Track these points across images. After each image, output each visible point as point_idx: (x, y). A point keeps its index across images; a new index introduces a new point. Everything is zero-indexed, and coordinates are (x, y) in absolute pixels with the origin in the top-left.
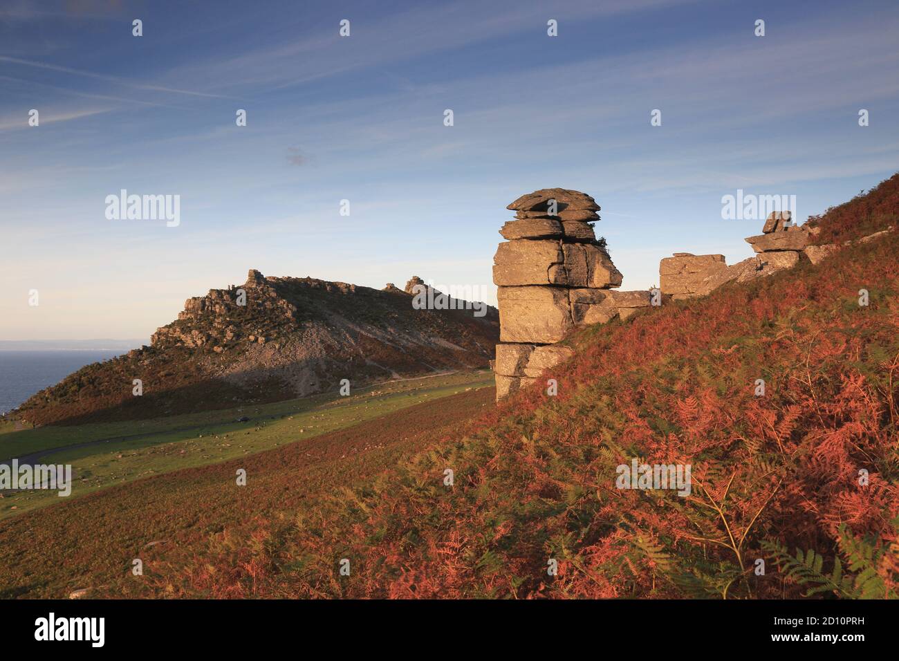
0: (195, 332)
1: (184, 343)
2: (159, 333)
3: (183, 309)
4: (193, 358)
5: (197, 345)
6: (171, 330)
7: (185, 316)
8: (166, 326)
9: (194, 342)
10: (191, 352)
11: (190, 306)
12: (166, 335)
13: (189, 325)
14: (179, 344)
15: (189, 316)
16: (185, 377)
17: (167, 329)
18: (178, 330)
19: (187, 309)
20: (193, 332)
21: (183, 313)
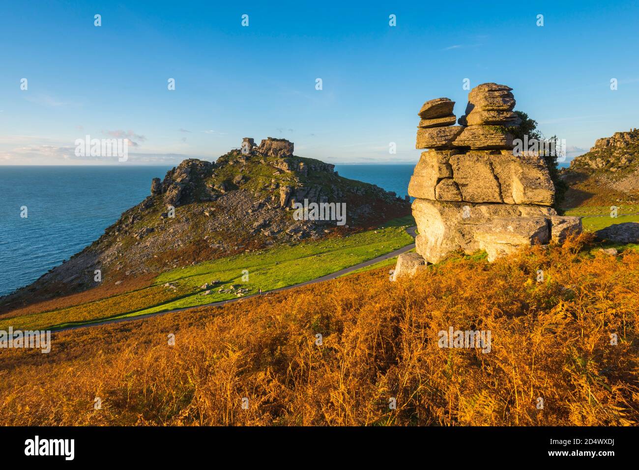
0: (598, 159)
1: (590, 166)
2: (576, 160)
3: (594, 146)
4: (594, 175)
5: (598, 167)
6: (583, 158)
7: (594, 149)
8: (581, 156)
9: (597, 165)
10: (594, 171)
11: (598, 144)
12: (580, 161)
13: (596, 155)
14: (586, 167)
15: (597, 150)
16: (585, 186)
17: (581, 158)
18: (587, 158)
19: (597, 146)
20: (597, 159)
21: (593, 148)
